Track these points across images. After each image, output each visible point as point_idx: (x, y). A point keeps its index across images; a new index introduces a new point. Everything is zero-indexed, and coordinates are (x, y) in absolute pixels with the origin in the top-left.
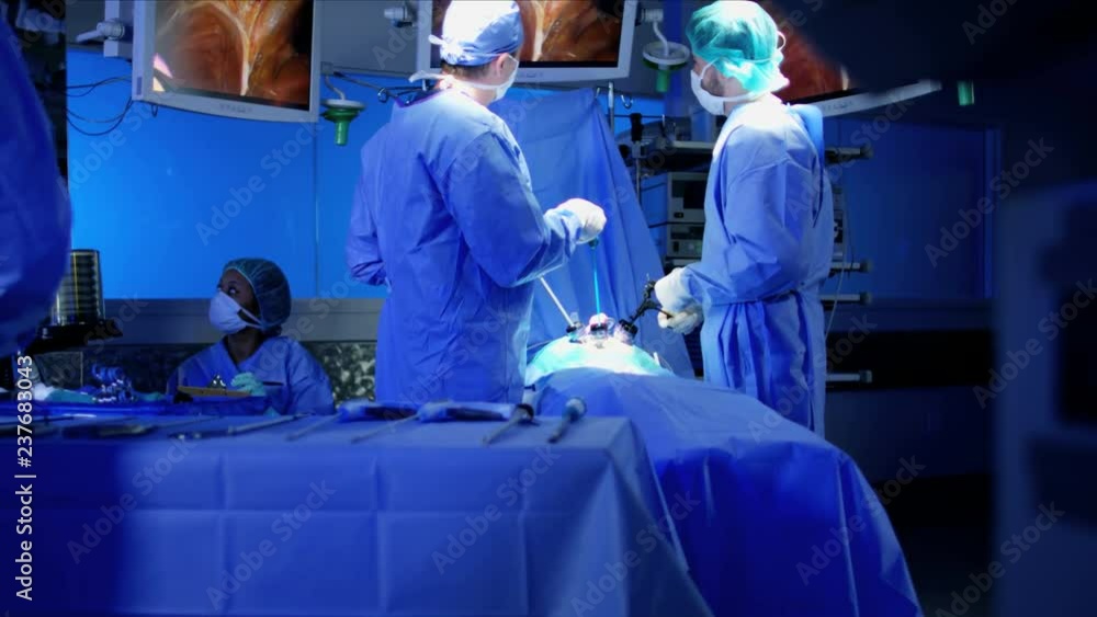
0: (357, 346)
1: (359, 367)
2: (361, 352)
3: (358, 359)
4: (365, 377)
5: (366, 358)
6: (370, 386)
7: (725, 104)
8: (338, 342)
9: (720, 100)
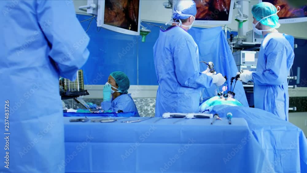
0: (149, 99)
1: (149, 105)
2: (150, 101)
3: (149, 103)
4: (151, 108)
5: (151, 102)
6: (152, 111)
7: (262, 32)
8: (144, 98)
9: (261, 31)
